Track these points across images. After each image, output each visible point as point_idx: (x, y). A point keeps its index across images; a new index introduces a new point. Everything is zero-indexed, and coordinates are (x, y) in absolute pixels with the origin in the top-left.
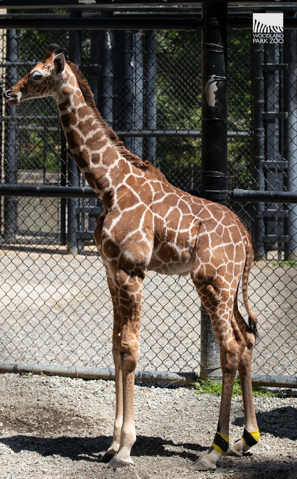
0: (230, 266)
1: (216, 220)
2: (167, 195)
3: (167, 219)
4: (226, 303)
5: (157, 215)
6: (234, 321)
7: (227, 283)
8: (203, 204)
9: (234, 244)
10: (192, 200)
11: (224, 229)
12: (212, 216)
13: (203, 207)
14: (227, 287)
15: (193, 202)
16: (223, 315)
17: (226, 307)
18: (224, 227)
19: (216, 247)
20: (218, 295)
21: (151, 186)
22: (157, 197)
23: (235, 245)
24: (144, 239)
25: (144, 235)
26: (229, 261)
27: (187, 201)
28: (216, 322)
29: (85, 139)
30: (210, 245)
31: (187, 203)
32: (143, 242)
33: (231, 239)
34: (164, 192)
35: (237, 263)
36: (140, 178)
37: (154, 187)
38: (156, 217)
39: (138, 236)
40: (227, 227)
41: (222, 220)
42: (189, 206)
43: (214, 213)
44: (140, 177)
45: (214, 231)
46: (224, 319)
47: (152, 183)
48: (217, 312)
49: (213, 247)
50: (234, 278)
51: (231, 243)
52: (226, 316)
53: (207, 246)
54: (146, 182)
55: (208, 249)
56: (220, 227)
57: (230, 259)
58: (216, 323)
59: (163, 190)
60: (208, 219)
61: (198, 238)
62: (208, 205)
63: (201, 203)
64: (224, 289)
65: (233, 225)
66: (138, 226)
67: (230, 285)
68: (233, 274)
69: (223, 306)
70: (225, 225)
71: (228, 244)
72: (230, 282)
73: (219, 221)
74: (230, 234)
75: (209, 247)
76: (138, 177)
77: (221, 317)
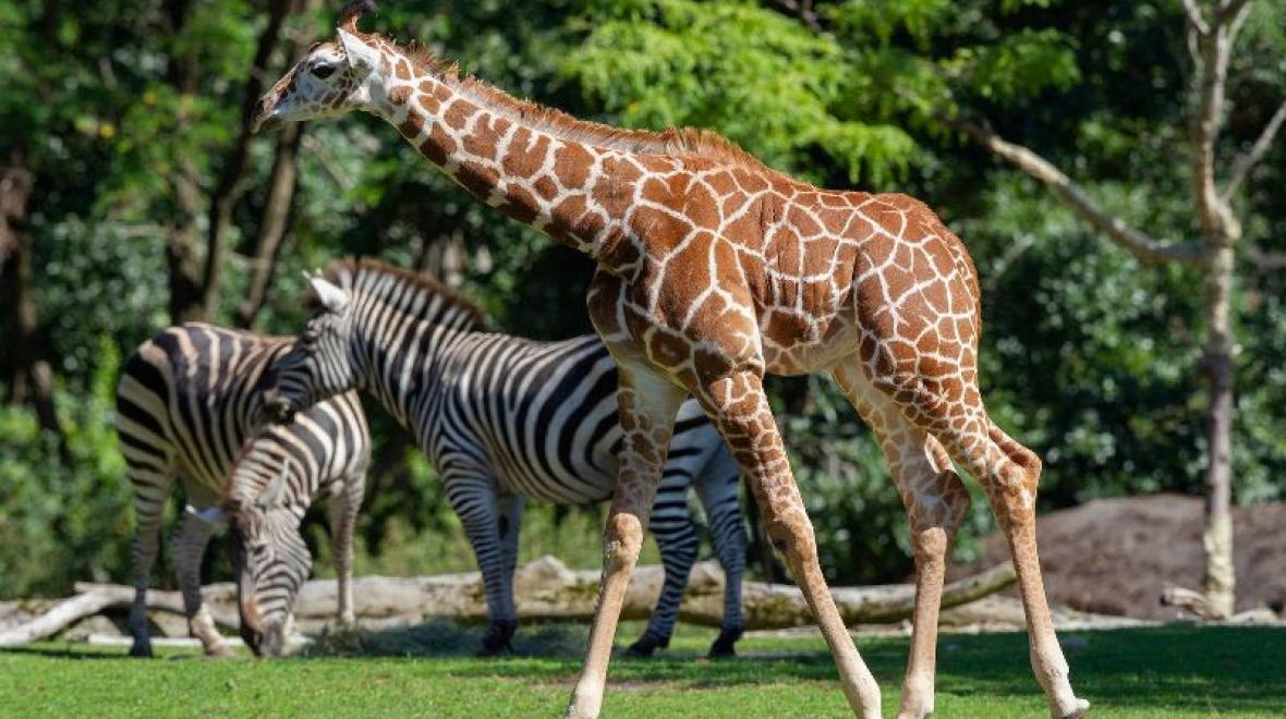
0: (947, 327)
1: (888, 235)
2: (752, 197)
3: (768, 255)
4: (961, 401)
5: (742, 246)
6: (993, 427)
7: (950, 361)
8: (850, 206)
9: (943, 279)
10: (820, 200)
11: (911, 250)
12: (878, 228)
13: (851, 211)
14: (951, 369)
15: (823, 205)
16: (964, 427)
17: (965, 407)
18: (911, 246)
19: (902, 299)
20: (937, 393)
21: (709, 187)
22: (731, 207)
23: (946, 281)
24: (731, 304)
25: (727, 296)
26: (941, 316)
27: (808, 205)
28: (954, 446)
29: (497, 165)
30: (887, 298)
31: (807, 210)
32: (731, 310)
33: (935, 269)
34: (746, 193)
35: (962, 316)
36: (674, 178)
37: (715, 186)
38: (741, 253)
39: (716, 301)
40: (919, 245)
41: (902, 231)
42: (815, 217)
43: (881, 220)
44: (672, 173)
45: (890, 261)
46: (972, 434)
47: (707, 179)
48: (951, 426)
49: (894, 300)
50: (963, 346)
51: (935, 279)
52: (972, 427)
53: (882, 301)
54: (692, 182)
55: (884, 308)
56: (903, 249)
57: (941, 311)
58: (958, 448)
59: (740, 189)
60: (872, 236)
61: (856, 288)
62: (862, 205)
63: (843, 204)
64: (946, 376)
65: (930, 237)
66: (707, 281)
67: (957, 362)
68: (958, 339)
69: (957, 410)
70: (913, 241)
71: (928, 283)
72: (956, 357)
73: (896, 235)
74: (930, 258)
75: (886, 303)
76: (666, 176)
77: (963, 433)
